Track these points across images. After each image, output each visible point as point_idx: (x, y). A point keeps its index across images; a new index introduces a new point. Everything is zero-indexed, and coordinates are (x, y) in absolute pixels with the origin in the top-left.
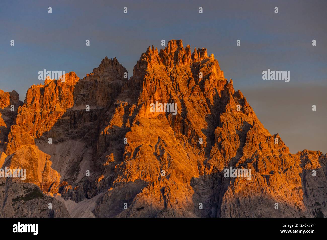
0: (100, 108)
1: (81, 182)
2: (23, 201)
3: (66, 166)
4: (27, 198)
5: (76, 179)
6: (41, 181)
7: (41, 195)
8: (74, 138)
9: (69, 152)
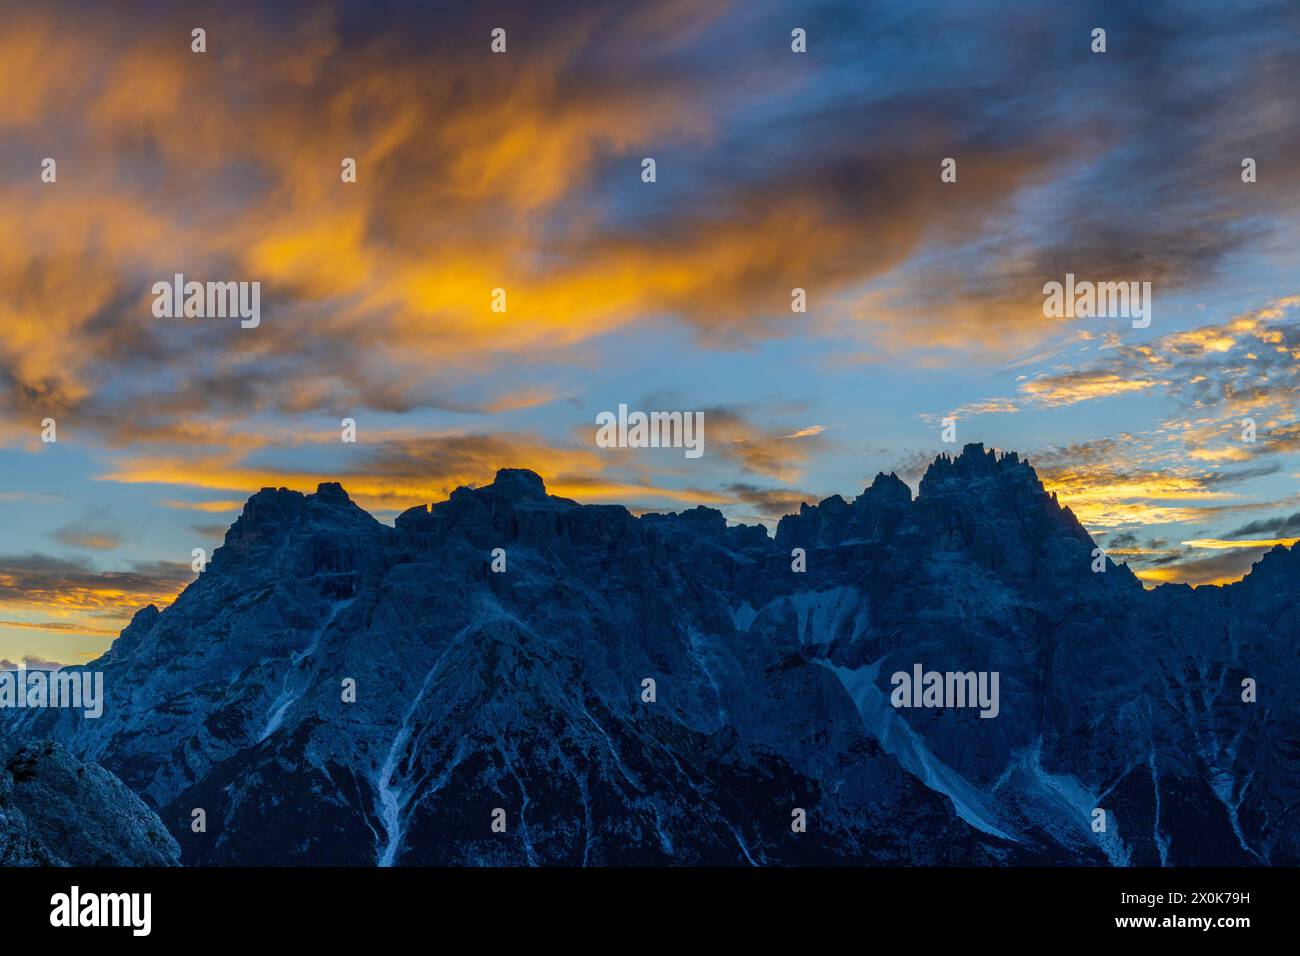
0: (877, 541)
1: (857, 642)
2: (780, 672)
3: (836, 621)
4: (785, 668)
5: (851, 638)
6: (803, 642)
7: (804, 663)
8: (844, 583)
9: (839, 603)
